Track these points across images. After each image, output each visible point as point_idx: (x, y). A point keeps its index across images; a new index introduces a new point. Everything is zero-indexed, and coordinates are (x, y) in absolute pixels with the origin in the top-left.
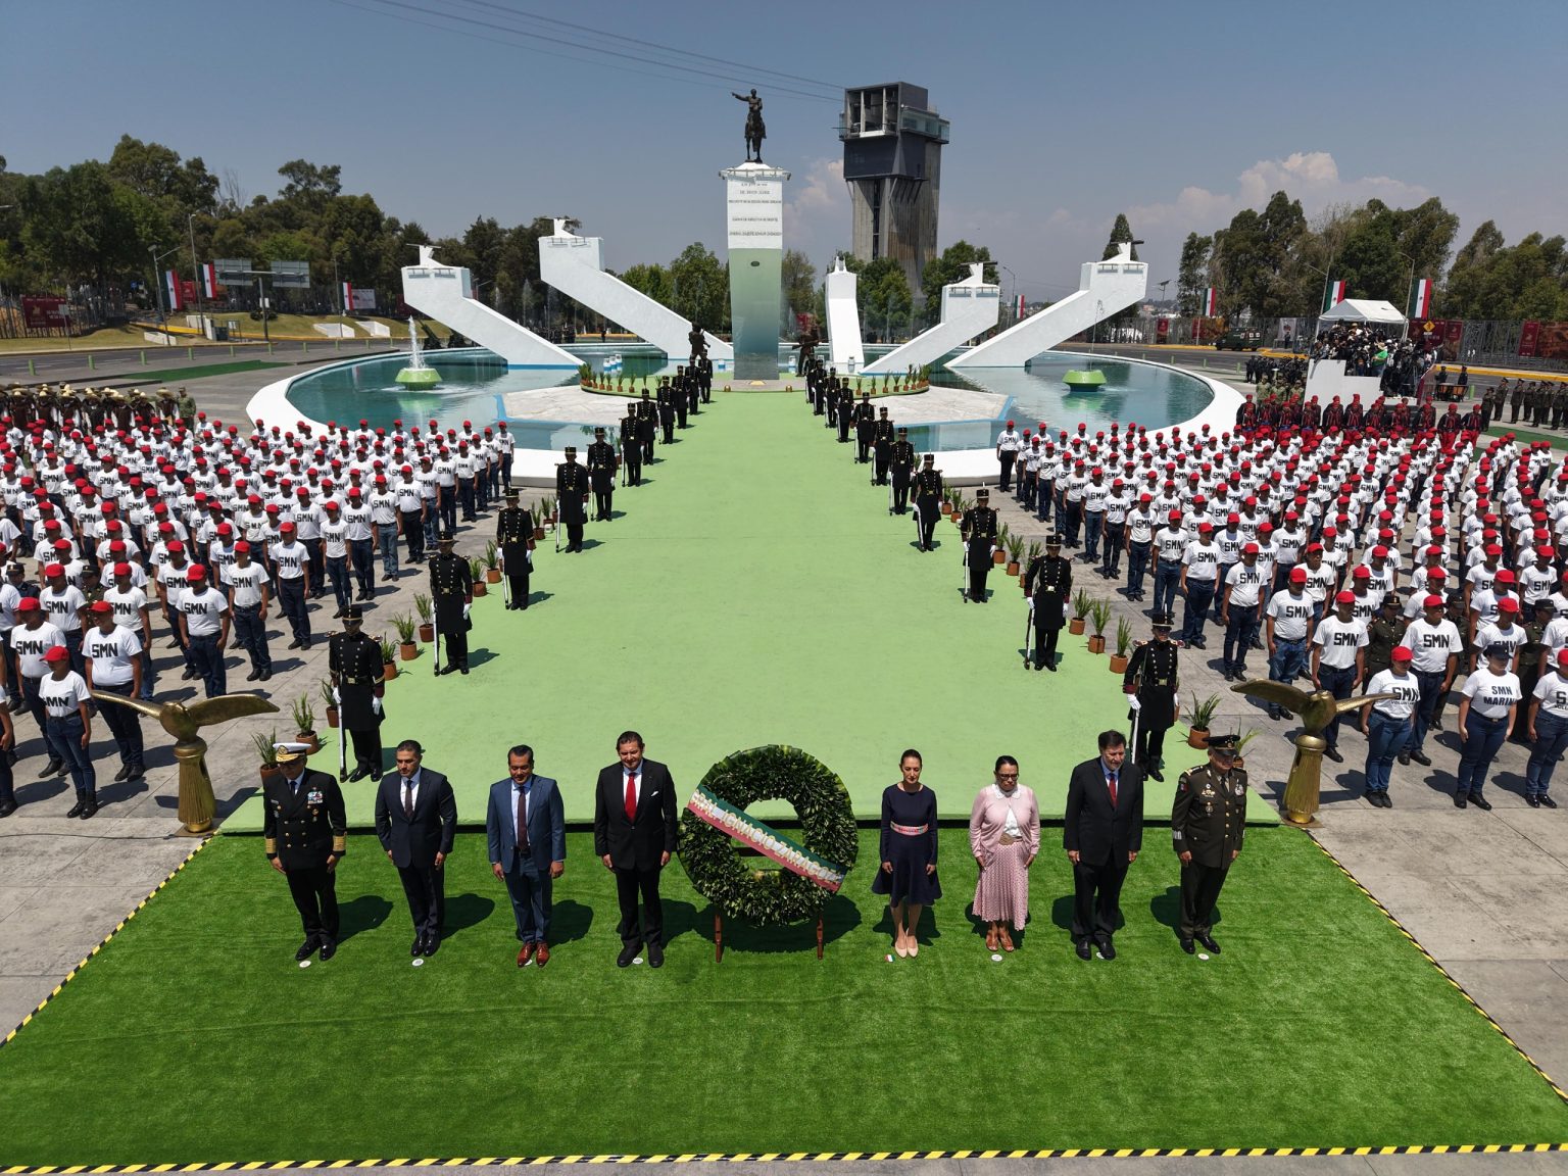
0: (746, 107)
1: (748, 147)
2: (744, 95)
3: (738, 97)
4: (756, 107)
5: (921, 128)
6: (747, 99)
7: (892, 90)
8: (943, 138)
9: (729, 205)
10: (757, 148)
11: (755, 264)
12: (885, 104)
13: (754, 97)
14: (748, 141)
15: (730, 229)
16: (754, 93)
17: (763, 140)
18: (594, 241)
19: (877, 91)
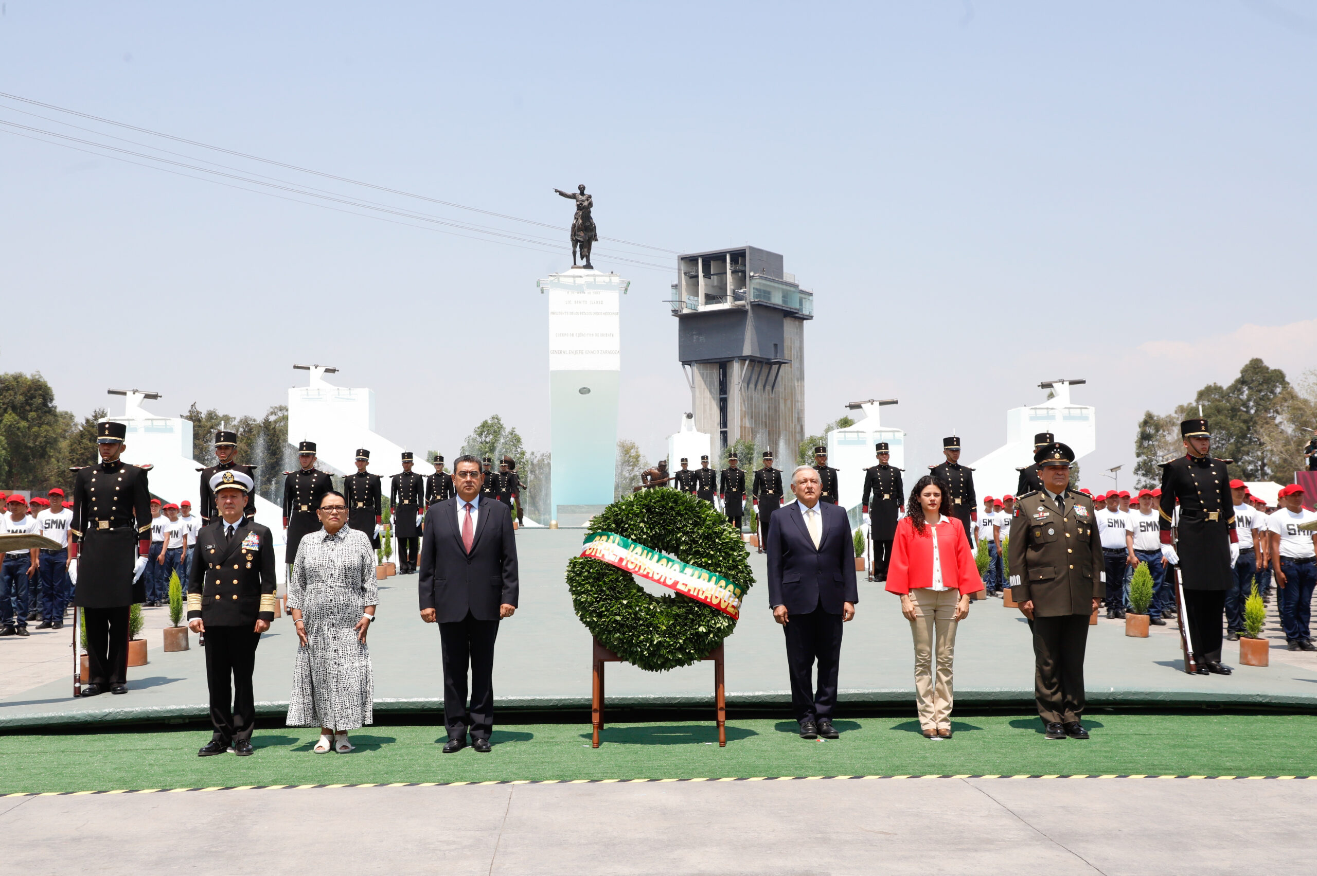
0: (572, 205)
1: (574, 253)
2: (570, 192)
3: (562, 194)
4: (586, 203)
5: (777, 300)
6: (573, 196)
7: (738, 256)
8: (806, 312)
9: (551, 317)
10: (586, 255)
11: (584, 391)
12: (729, 272)
13: (582, 193)
14: (575, 246)
15: (552, 346)
16: (582, 189)
17: (594, 244)
18: (362, 395)
19: (720, 257)
